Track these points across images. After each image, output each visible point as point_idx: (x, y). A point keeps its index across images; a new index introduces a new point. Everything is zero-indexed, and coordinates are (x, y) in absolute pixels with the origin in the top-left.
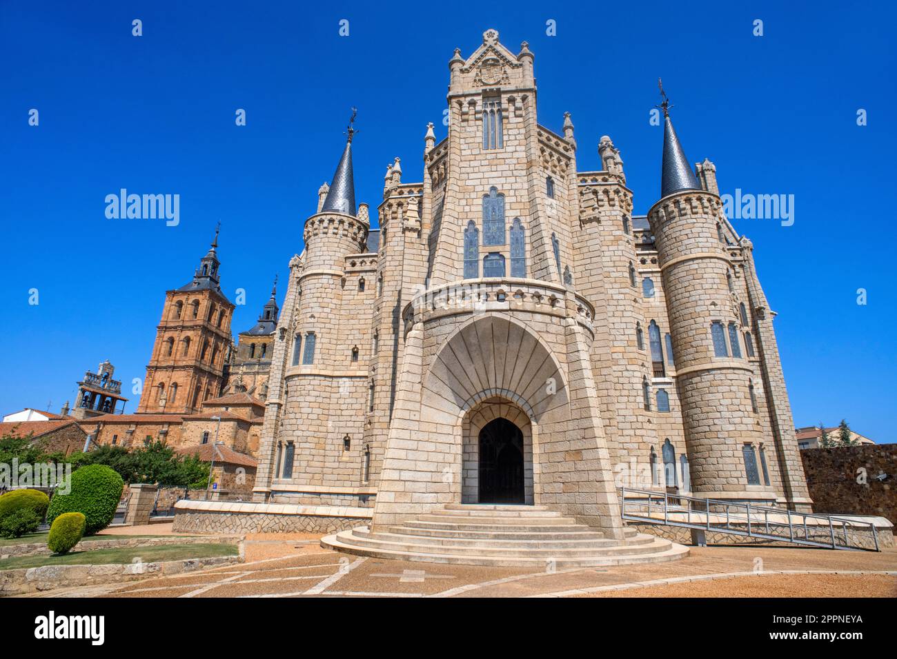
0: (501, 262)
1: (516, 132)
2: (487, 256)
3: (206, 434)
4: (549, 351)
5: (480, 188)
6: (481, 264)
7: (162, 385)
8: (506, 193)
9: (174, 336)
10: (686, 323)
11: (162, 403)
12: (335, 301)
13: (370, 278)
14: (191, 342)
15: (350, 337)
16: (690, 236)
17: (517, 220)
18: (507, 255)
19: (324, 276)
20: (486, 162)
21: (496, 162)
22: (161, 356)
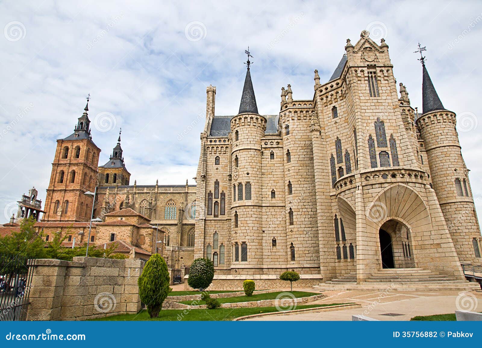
0: (387, 155)
1: (385, 88)
2: (380, 153)
3: (113, 235)
4: (423, 200)
5: (371, 118)
6: (378, 157)
7: (58, 202)
8: (385, 121)
9: (64, 170)
10: (442, 179)
11: (59, 214)
12: (258, 164)
13: (277, 152)
14: (76, 174)
15: (269, 185)
16: (442, 134)
17: (392, 135)
18: (390, 153)
19: (252, 150)
20: (373, 104)
21: (378, 104)
22: (56, 183)
